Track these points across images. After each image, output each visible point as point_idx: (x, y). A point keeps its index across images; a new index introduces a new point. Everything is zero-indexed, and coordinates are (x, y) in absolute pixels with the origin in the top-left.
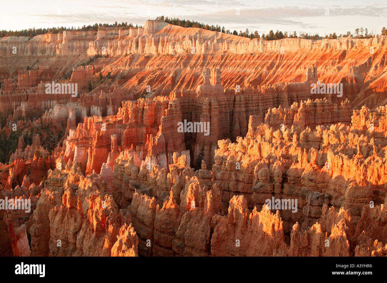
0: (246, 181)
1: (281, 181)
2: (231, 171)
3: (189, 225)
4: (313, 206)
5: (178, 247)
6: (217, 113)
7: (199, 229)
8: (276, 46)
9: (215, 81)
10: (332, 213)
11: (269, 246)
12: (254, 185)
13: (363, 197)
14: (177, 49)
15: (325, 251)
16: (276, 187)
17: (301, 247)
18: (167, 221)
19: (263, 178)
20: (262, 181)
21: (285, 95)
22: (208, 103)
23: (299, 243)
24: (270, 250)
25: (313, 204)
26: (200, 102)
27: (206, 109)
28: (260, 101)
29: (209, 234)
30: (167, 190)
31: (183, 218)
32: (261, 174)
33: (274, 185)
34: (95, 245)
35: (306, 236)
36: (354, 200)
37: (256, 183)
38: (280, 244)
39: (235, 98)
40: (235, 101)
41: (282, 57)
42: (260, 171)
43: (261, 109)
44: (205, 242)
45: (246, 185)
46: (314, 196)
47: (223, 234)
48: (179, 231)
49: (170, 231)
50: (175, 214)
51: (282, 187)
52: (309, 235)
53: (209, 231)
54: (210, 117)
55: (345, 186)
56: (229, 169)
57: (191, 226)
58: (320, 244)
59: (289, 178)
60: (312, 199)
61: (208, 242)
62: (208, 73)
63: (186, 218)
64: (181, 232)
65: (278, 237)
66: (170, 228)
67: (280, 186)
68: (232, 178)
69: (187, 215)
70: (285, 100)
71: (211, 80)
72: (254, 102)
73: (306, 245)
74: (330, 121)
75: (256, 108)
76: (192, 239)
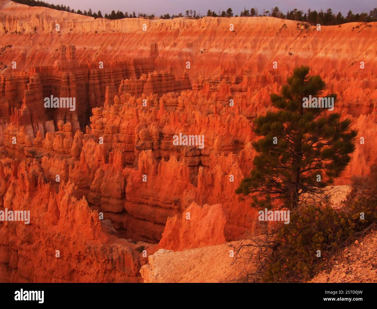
0: (126, 141)
1: (158, 139)
2: (112, 134)
3: (105, 179)
4: (188, 157)
5: (94, 199)
6: (74, 86)
7: (115, 181)
8: (119, 25)
9: (70, 57)
10: (223, 158)
11: (178, 188)
12: (135, 144)
13: (228, 146)
14: (25, 27)
15: (226, 186)
16: (155, 144)
17: (207, 185)
18: (81, 178)
19: (144, 137)
20: (143, 140)
21: (132, 68)
22: (67, 77)
23: (205, 182)
24: (179, 191)
25: (188, 156)
26: (59, 76)
27: (65, 82)
28: (111, 74)
29: (123, 184)
30: (64, 154)
31: (97, 174)
32: (142, 134)
33: (153, 142)
34: (30, 203)
35: (210, 176)
36: (221, 149)
37: (138, 142)
38: (188, 185)
39: (89, 72)
40: (89, 74)
41: (124, 34)
42: (140, 132)
43: (112, 81)
44: (120, 191)
45: (127, 144)
46: (188, 149)
47: (138, 183)
48: (94, 185)
49: (84, 186)
50: (88, 171)
51: (160, 143)
52: (212, 175)
53: (123, 182)
54: (69, 89)
55: (212, 138)
56: (111, 132)
57: (107, 179)
58: (222, 181)
59: (165, 136)
60: (187, 151)
61: (123, 191)
62: (64, 50)
63: (100, 174)
64: (95, 186)
65: (186, 180)
66: (84, 184)
67: (158, 143)
68: (113, 140)
69: (100, 171)
70: (133, 72)
71: (66, 56)
72: (106, 74)
73: (211, 183)
74: (173, 89)
75: (108, 80)
76: (109, 190)
